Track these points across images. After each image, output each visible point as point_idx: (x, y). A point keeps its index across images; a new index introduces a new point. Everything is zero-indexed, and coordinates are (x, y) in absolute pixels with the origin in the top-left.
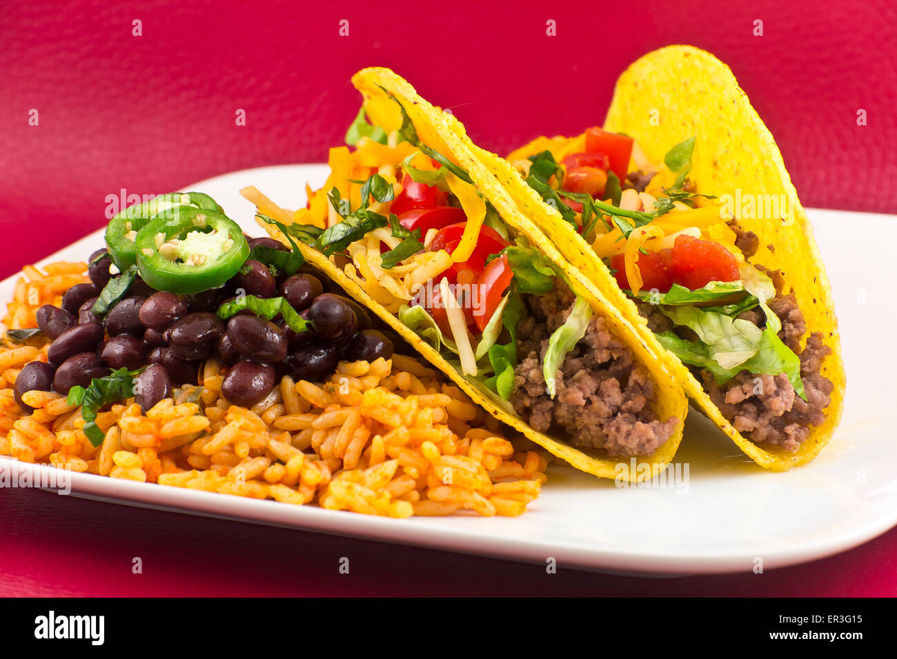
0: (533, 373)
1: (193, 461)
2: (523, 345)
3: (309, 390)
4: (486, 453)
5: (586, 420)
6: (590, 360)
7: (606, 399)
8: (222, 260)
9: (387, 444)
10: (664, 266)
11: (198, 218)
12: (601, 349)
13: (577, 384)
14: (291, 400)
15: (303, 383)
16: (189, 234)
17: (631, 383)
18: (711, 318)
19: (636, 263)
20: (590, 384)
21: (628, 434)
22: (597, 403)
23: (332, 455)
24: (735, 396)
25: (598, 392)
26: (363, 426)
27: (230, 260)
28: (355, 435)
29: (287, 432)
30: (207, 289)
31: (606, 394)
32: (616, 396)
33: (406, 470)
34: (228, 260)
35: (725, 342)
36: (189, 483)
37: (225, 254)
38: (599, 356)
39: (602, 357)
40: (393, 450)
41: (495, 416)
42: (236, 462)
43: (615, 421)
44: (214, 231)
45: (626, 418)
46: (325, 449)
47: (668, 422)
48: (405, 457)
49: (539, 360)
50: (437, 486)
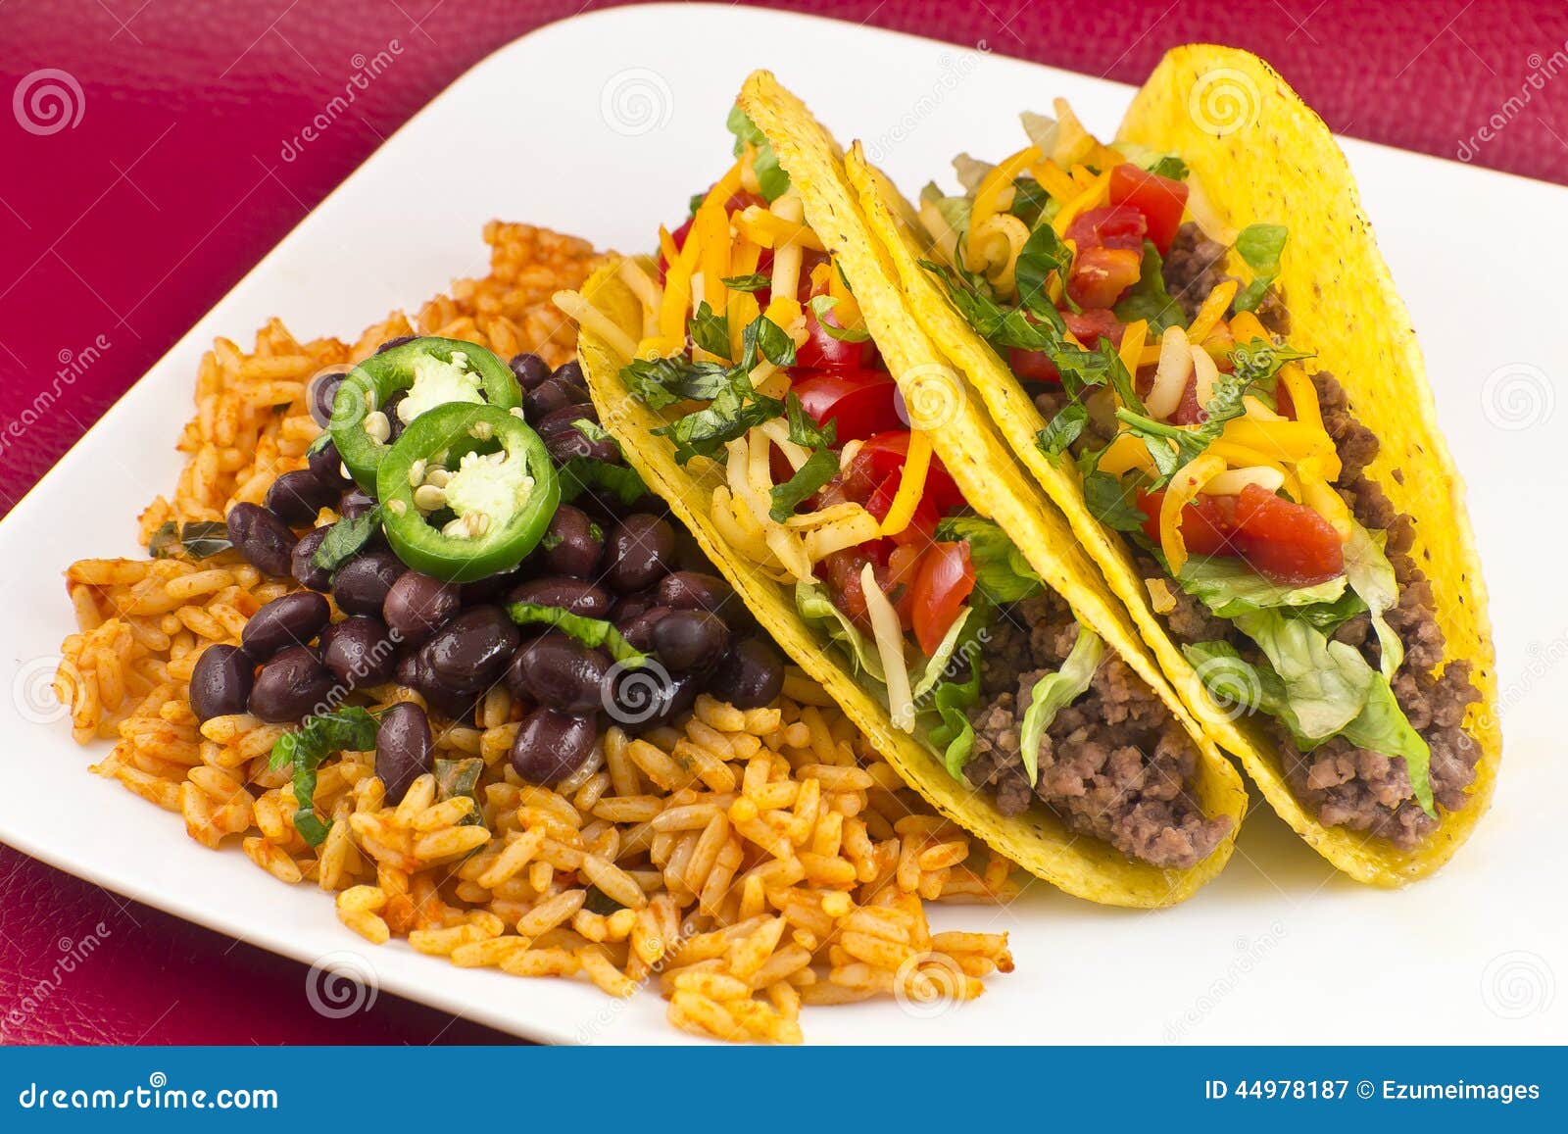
0: (1003, 739)
1: (465, 893)
2: (991, 670)
3: (650, 757)
4: (925, 873)
5: (1086, 808)
6: (1098, 709)
7: (1118, 783)
8: (516, 527)
9: (767, 882)
10: (1223, 521)
11: (478, 428)
12: (1114, 705)
13: (1073, 761)
14: (621, 771)
15: (639, 744)
16: (463, 460)
17: (1159, 755)
18: (1294, 631)
19: (1178, 528)
20: (1094, 757)
21: (1152, 841)
22: (1104, 790)
23: (681, 888)
24: (1323, 777)
25: (1106, 770)
26: (733, 842)
27: (527, 529)
28: (718, 859)
29: (613, 830)
30: (491, 575)
31: (1119, 774)
32: (1134, 778)
33: (796, 935)
34: (522, 529)
35: (1312, 681)
36: (458, 952)
37: (520, 514)
38: (1110, 716)
39: (1115, 716)
40: (779, 898)
41: (941, 812)
42: (531, 900)
43: (1130, 817)
44: (502, 454)
45: (1147, 811)
46: (671, 873)
47: (1216, 826)
48: (795, 910)
49: (1015, 713)
50: (844, 965)
